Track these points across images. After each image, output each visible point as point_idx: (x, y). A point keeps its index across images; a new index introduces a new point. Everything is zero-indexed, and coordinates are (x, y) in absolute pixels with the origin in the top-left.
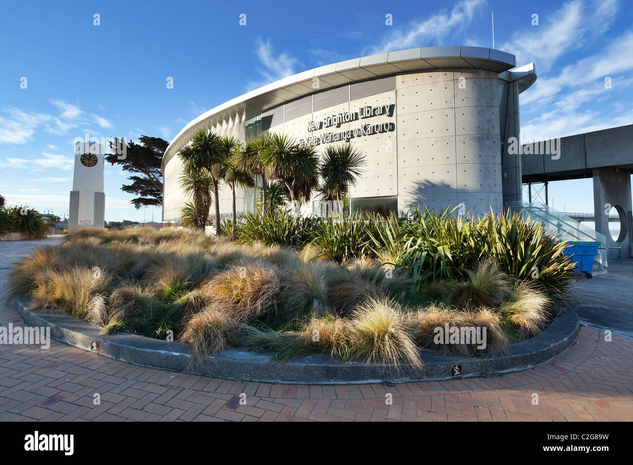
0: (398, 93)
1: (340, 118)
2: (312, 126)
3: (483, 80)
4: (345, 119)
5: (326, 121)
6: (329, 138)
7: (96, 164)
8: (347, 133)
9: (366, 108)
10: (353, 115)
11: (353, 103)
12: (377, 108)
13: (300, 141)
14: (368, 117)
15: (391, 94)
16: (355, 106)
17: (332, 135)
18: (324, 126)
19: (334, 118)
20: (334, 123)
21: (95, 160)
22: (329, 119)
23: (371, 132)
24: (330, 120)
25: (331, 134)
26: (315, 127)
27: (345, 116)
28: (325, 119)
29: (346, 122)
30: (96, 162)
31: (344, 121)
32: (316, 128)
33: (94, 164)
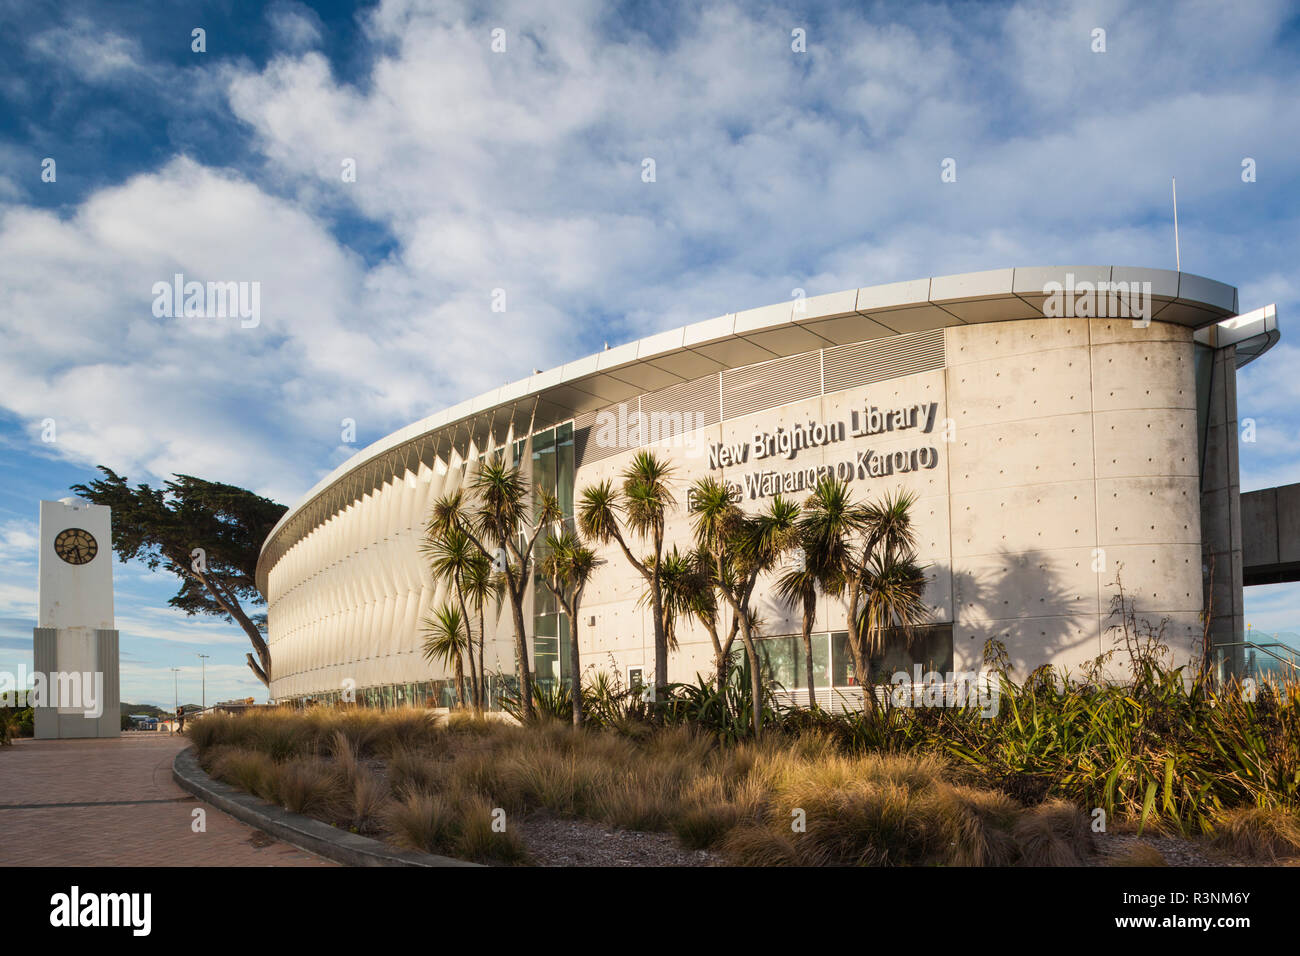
0: (951, 374)
1: (798, 435)
2: (722, 456)
3: (1157, 345)
4: (812, 439)
5: (760, 443)
6: (769, 484)
7: (93, 556)
8: (819, 473)
9: (869, 410)
10: (833, 427)
11: (830, 399)
12: (898, 413)
13: (689, 491)
14: (873, 433)
15: (934, 377)
16: (837, 407)
17: (778, 477)
18: (753, 454)
19: (782, 436)
20: (783, 448)
21: (90, 548)
22: (768, 439)
23: (882, 471)
24: (772, 442)
25: (774, 476)
26: (730, 457)
27: (811, 432)
28: (758, 438)
29: (815, 445)
30: (92, 551)
31: (809, 443)
32: (733, 460)
33: (88, 558)
